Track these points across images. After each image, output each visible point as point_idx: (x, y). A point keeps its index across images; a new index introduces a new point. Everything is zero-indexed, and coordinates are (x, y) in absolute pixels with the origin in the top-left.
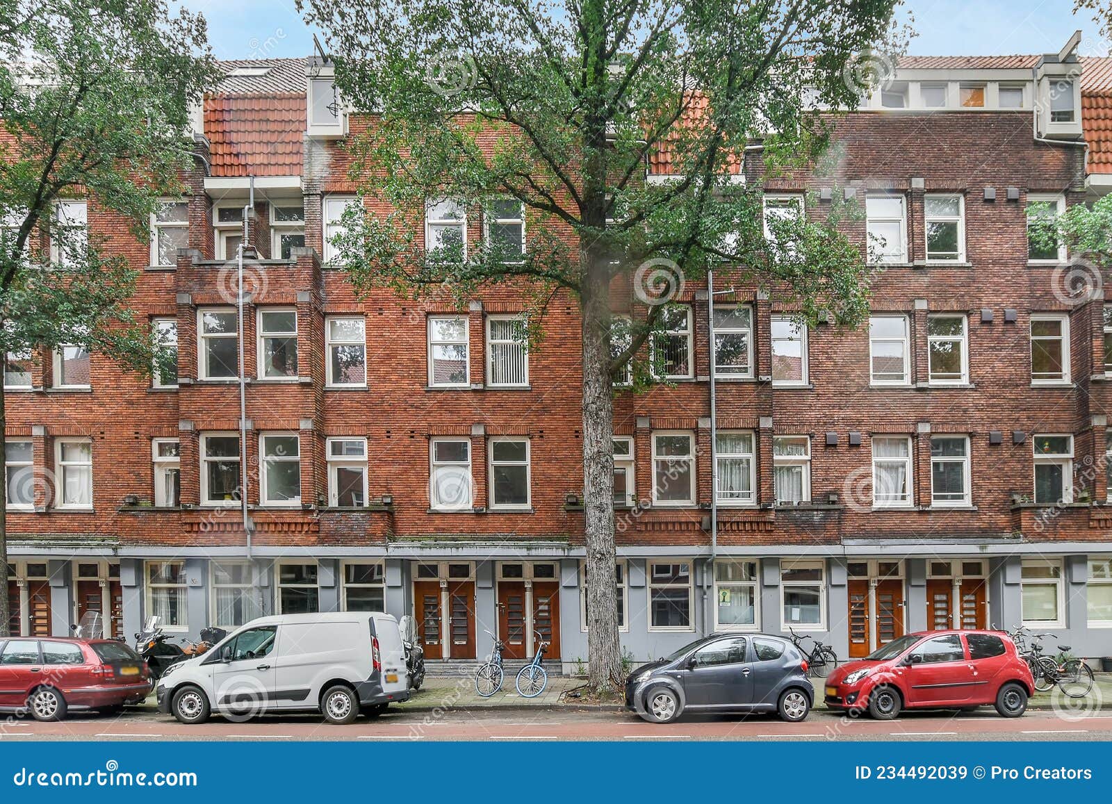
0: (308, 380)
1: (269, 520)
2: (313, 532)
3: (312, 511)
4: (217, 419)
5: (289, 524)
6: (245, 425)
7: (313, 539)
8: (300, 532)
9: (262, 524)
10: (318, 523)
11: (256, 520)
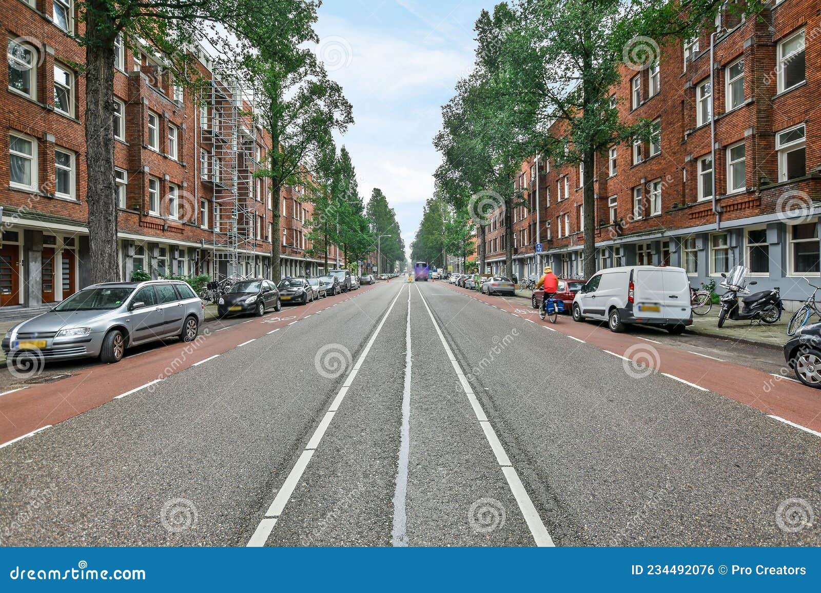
0: (750, 100)
1: (729, 203)
2: (757, 206)
3: (754, 192)
4: (703, 148)
5: (741, 203)
6: (715, 146)
7: (757, 211)
8: (749, 207)
9: (726, 206)
10: (759, 199)
11: (722, 205)
